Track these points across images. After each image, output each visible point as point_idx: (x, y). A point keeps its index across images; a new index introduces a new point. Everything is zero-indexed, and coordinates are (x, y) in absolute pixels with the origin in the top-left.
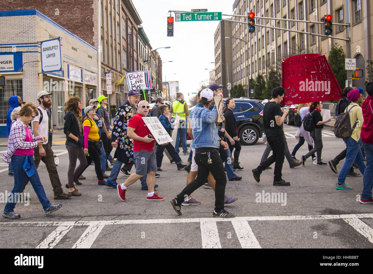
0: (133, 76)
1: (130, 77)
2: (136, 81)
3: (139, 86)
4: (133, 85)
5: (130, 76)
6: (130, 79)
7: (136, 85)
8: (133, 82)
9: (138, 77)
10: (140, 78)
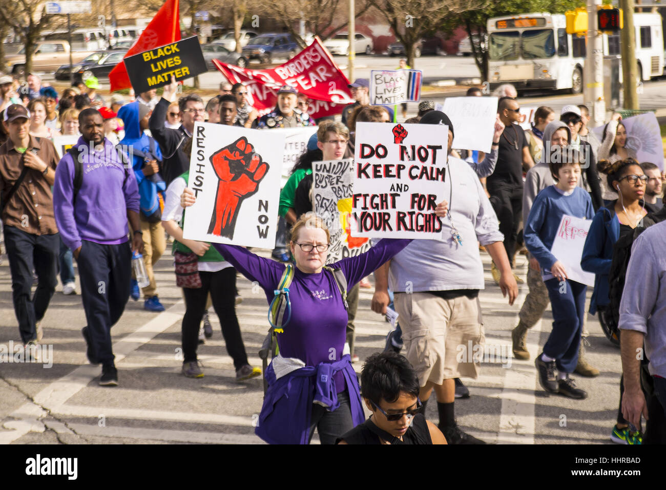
0: (382, 78)
1: (376, 79)
2: (385, 90)
3: (389, 99)
4: (379, 96)
5: (378, 77)
6: (377, 84)
7: (384, 96)
8: (380, 90)
9: (392, 82)
10: (394, 84)
